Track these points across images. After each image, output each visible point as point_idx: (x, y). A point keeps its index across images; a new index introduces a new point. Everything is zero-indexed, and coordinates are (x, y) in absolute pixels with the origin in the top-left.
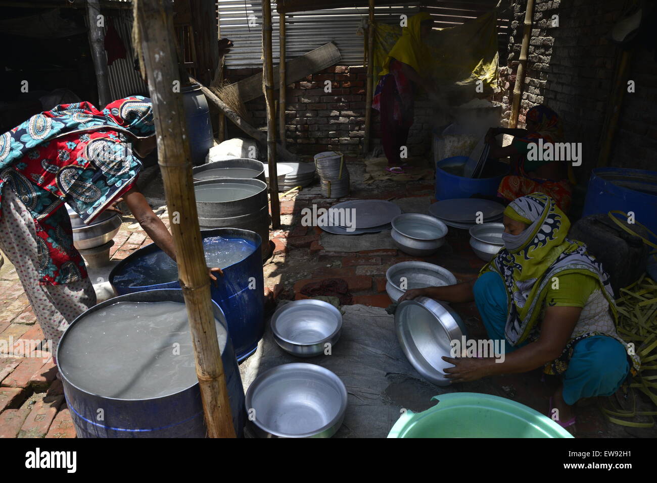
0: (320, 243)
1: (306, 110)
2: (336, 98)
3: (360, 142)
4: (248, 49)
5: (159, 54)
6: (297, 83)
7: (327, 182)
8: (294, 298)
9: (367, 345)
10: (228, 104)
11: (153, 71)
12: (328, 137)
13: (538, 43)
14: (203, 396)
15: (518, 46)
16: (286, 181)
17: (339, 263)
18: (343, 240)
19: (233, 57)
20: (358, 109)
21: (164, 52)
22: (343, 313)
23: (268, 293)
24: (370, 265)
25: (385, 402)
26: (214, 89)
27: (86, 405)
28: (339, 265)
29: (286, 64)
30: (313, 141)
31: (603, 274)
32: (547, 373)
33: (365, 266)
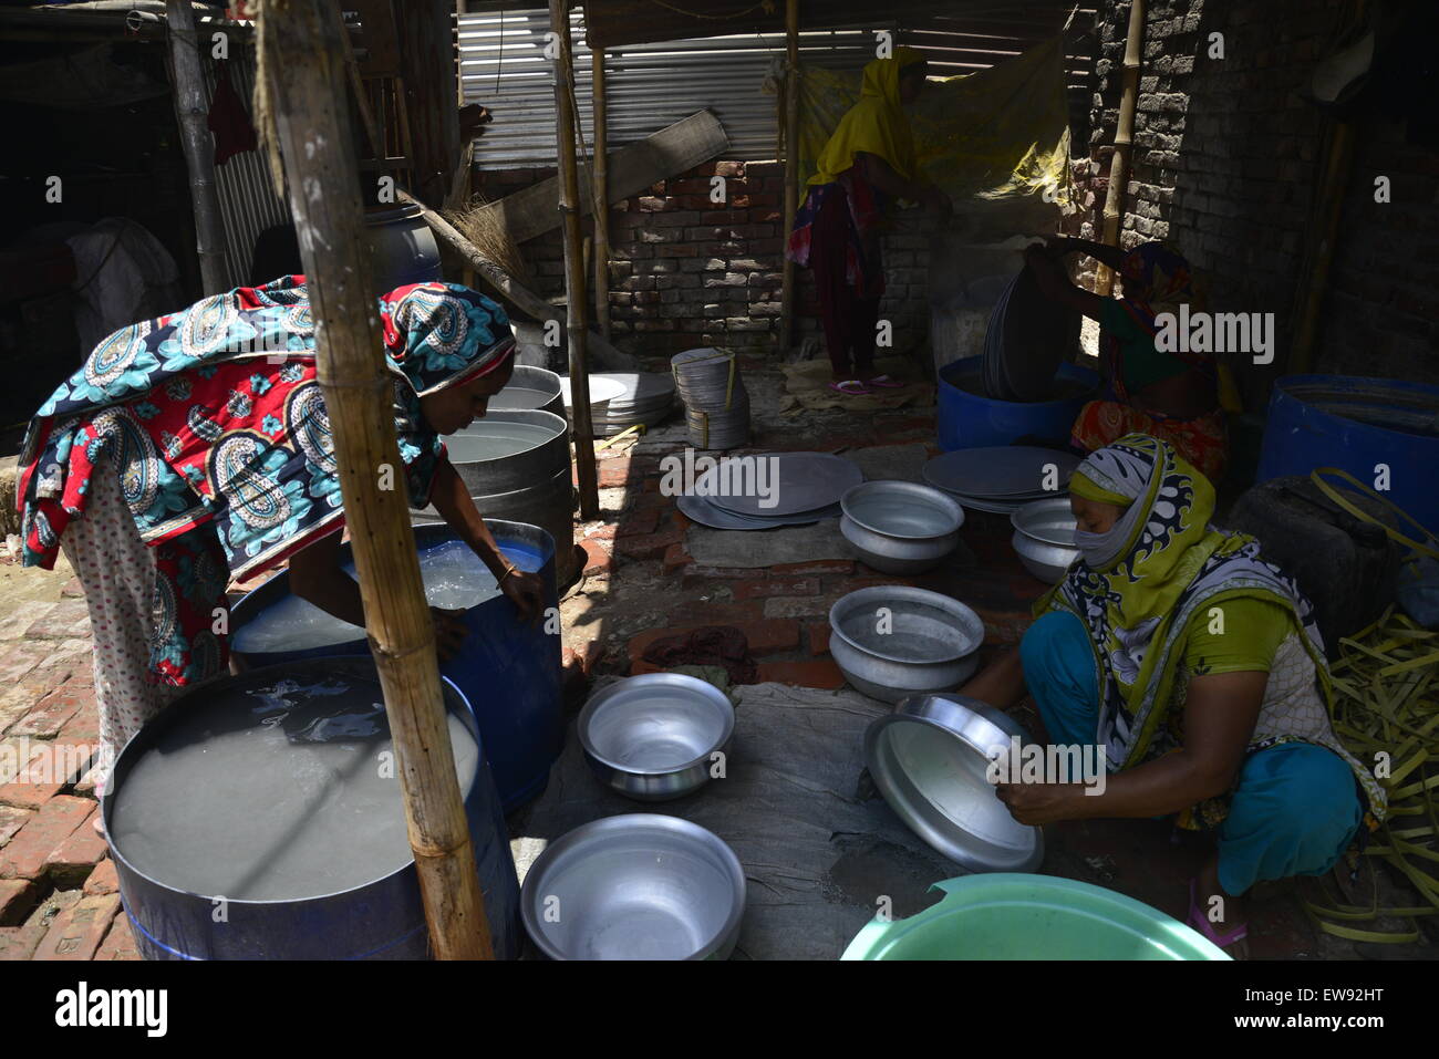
0: (685, 548)
1: (654, 259)
2: (718, 230)
3: (773, 327)
4: (526, 128)
5: (315, 142)
6: (633, 200)
7: (701, 415)
8: (628, 672)
9: (789, 772)
10: (482, 247)
11: (301, 178)
12: (701, 315)
13: (1156, 107)
14: (425, 892)
15: (1112, 114)
16: (610, 414)
17: (726, 592)
18: (736, 541)
19: (492, 145)
20: (768, 255)
21: (324, 137)
22: (736, 703)
23: (572, 661)
24: (796, 596)
25: (829, 898)
26: (451, 215)
27: (166, 916)
28: (728, 596)
29: (608, 160)
30: (670, 325)
31: (1299, 601)
32: (1183, 826)
33: (784, 599)
